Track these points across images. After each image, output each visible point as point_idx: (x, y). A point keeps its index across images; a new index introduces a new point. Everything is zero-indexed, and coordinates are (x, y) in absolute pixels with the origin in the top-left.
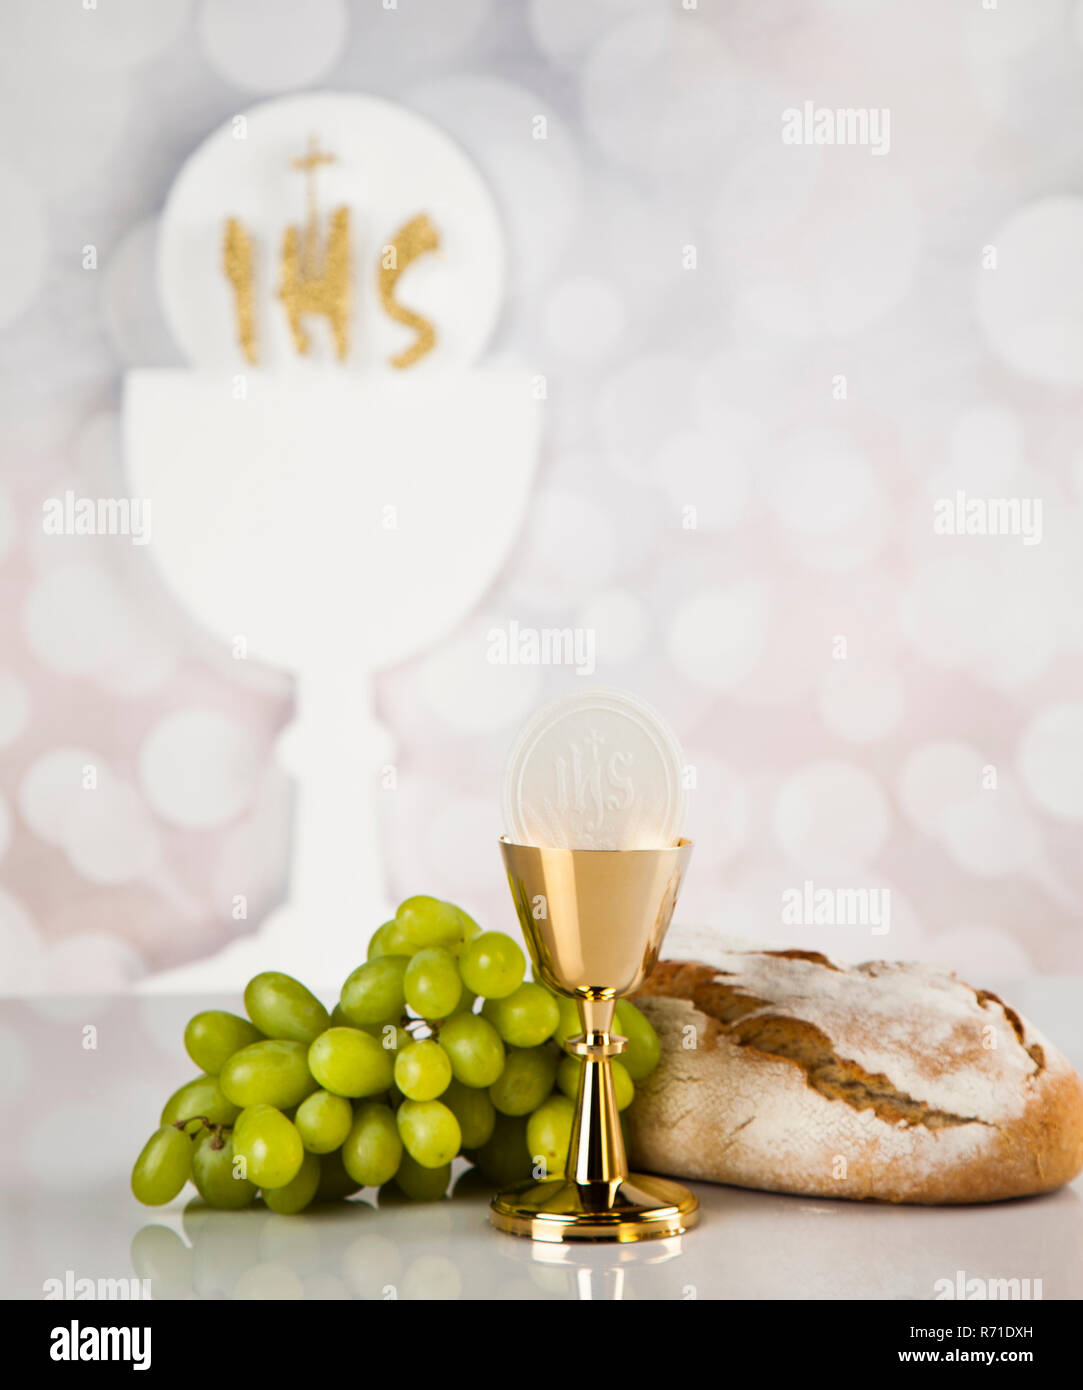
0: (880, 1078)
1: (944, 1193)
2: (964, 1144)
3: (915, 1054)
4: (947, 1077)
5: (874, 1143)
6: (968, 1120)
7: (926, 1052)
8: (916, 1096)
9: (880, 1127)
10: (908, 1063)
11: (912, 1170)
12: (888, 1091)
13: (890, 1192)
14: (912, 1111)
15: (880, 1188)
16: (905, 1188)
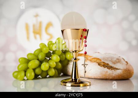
0: (108, 64)
1: (116, 78)
2: (118, 72)
3: (112, 62)
4: (116, 64)
5: (107, 72)
6: (119, 69)
7: (113, 61)
8: (112, 66)
9: (108, 70)
10: (111, 62)
11: (112, 75)
12: (109, 66)
13: (109, 78)
14: (112, 68)
15: (107, 78)
16: (111, 78)
